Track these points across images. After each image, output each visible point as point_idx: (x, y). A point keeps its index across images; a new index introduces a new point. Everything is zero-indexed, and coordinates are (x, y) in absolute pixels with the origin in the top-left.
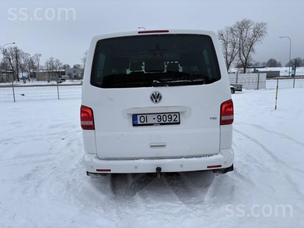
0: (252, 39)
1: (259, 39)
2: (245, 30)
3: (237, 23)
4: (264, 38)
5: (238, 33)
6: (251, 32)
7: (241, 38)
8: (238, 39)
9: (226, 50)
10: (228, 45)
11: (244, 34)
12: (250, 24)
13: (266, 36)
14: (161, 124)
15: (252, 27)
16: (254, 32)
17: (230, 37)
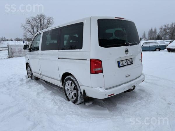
0: (47, 25)
1: (50, 26)
2: (42, 20)
3: (38, 15)
4: (53, 25)
5: (39, 21)
6: (46, 21)
7: (41, 24)
8: (40, 25)
9: (33, 30)
10: (34, 27)
11: (42, 22)
12: (45, 17)
13: (54, 24)
14: (128, 65)
15: (46, 19)
16: (48, 22)
17: (35, 23)
